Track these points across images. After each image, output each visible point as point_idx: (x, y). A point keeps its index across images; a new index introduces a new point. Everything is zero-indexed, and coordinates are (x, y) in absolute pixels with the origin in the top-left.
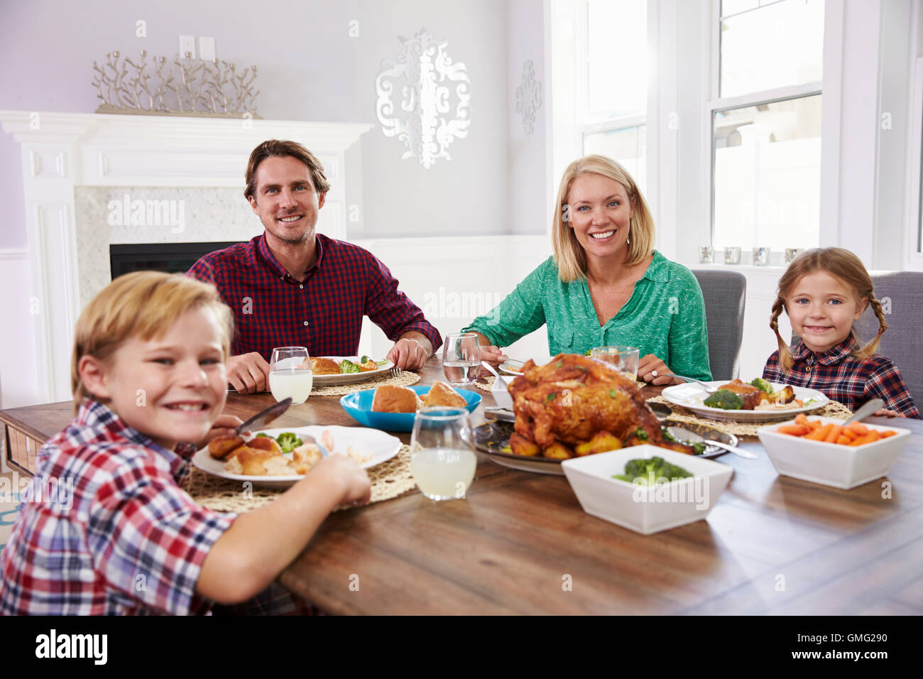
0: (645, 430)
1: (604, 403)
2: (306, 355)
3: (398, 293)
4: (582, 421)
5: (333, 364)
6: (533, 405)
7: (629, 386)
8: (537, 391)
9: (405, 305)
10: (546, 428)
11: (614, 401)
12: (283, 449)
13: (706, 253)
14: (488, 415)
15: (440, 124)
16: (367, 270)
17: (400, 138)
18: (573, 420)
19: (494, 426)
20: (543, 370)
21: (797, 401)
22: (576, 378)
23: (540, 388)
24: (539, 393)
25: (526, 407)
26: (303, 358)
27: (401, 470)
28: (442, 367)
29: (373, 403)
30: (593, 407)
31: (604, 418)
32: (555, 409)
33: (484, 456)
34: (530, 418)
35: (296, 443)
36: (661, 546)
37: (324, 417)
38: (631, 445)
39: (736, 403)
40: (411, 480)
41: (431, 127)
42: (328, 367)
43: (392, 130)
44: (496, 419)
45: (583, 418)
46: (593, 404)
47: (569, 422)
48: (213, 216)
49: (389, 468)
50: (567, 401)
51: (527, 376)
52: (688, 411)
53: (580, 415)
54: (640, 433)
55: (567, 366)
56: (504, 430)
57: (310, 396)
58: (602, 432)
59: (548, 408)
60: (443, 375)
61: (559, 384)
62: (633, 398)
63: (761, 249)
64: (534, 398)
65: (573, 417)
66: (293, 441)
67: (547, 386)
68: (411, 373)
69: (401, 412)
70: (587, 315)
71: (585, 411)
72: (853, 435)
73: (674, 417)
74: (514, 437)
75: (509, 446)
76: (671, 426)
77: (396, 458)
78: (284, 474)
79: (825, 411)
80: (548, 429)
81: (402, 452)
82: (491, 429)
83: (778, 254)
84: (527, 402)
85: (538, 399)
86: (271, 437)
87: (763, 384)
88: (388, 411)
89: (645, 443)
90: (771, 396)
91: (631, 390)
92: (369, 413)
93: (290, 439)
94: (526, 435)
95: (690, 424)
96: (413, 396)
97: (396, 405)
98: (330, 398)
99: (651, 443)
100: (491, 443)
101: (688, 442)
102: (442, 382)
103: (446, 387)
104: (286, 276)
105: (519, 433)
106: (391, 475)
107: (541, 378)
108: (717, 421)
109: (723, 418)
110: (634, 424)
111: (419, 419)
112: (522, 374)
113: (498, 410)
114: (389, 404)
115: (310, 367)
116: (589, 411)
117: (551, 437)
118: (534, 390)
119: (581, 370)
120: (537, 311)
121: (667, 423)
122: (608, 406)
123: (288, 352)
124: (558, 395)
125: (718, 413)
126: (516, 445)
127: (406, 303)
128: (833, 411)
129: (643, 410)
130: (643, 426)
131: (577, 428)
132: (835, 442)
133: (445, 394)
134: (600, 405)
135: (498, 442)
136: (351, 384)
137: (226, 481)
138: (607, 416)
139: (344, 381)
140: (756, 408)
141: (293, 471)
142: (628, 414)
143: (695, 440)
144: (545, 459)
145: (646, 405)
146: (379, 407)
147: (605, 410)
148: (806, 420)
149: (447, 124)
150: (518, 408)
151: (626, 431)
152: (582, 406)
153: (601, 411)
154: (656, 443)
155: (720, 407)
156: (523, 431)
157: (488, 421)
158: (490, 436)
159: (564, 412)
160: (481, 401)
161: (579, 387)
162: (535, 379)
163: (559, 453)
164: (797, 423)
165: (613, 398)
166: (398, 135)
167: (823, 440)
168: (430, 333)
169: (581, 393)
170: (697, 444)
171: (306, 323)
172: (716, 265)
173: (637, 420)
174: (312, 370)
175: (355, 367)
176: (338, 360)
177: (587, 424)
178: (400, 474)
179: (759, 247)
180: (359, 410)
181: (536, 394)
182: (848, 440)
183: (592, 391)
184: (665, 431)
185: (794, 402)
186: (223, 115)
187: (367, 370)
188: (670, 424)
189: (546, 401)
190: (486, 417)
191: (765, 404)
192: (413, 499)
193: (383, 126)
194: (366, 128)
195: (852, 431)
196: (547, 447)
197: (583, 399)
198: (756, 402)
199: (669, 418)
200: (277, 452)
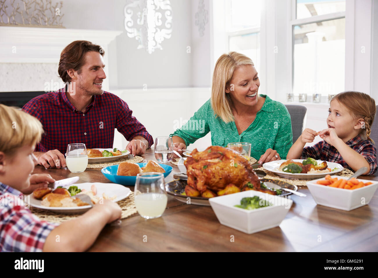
0: (252, 183)
1: (232, 170)
2: (85, 148)
3: (132, 118)
4: (221, 179)
5: (99, 152)
6: (196, 171)
7: (244, 162)
8: (198, 164)
9: (136, 124)
10: (203, 182)
11: (236, 169)
12: (71, 194)
13: (290, 96)
14: (175, 177)
15: (157, 31)
16: (116, 106)
17: (137, 38)
18: (216, 178)
19: (178, 182)
20: (201, 154)
21: (328, 169)
22: (217, 158)
23: (200, 163)
24: (199, 165)
25: (192, 172)
26: (83, 149)
27: (130, 204)
28: (154, 154)
29: (118, 171)
30: (226, 172)
31: (231, 177)
32: (207, 173)
33: (172, 197)
34: (195, 178)
35: (78, 191)
36: (257, 239)
37: (93, 178)
38: (245, 190)
39: (298, 170)
40: (135, 209)
41: (152, 33)
42: (96, 154)
43: (133, 34)
44: (179, 179)
45: (221, 177)
46: (226, 170)
47: (214, 179)
48: (40, 78)
49: (124, 203)
50: (213, 169)
51: (194, 157)
52: (275, 174)
53: (219, 176)
54: (249, 185)
55: (213, 152)
56: (183, 184)
57: (87, 168)
58: (230, 184)
59: (204, 173)
60: (155, 157)
61: (209, 161)
62: (246, 167)
63: (316, 95)
64: (197, 167)
65: (216, 177)
66: (77, 190)
67: (203, 162)
68: (139, 157)
69: (132, 175)
70: (232, 129)
71: (222, 174)
72: (352, 185)
73: (268, 177)
74: (187, 187)
75: (185, 192)
76: (266, 181)
77: (128, 198)
78: (71, 206)
79: (342, 174)
80: (204, 183)
81: (132, 195)
82: (177, 184)
83: (325, 97)
84: (193, 170)
85: (199, 168)
86: (65, 188)
87: (312, 161)
88: (125, 175)
89: (251, 190)
90: (316, 167)
91: (245, 164)
92: (115, 176)
93: (75, 189)
94: (193, 186)
95: (275, 180)
96: (138, 168)
97: (129, 172)
98: (97, 169)
99: (255, 190)
100: (176, 191)
101: (273, 189)
102: (153, 161)
103: (154, 163)
104: (75, 110)
105: (189, 185)
106: (125, 206)
107: (200, 158)
108: (289, 179)
109: (292, 178)
110: (246, 180)
111: (138, 178)
112: (191, 156)
113: (180, 174)
114: (126, 172)
115: (87, 153)
116: (224, 174)
117: (205, 187)
118: (197, 164)
119: (220, 154)
120: (206, 127)
121: (264, 180)
122: (233, 171)
123: (76, 146)
124: (209, 166)
125: (290, 175)
126: (188, 191)
127: (136, 123)
128: (346, 174)
129: (251, 174)
130: (251, 181)
131: (218, 182)
132: (343, 188)
133: (154, 167)
134: (229, 171)
135: (180, 190)
136: (108, 162)
137: (42, 210)
138: (233, 176)
139: (105, 161)
140: (308, 172)
141: (76, 205)
142: (243, 175)
143: (277, 188)
144: (202, 198)
145: (253, 171)
146: (120, 173)
147: (232, 173)
148: (330, 177)
149: (161, 30)
150: (189, 173)
151: (242, 184)
152: (220, 172)
153: (230, 174)
154: (257, 190)
155: (290, 172)
156: (191, 184)
157: (175, 180)
158: (176, 187)
159: (212, 175)
160: (172, 170)
161: (219, 162)
162: (197, 159)
163: (209, 194)
164: (326, 179)
165: (236, 168)
166: (135, 37)
167: (338, 187)
168: (148, 138)
169: (220, 165)
170: (278, 190)
171: (85, 134)
172: (295, 102)
173: (248, 178)
174: (88, 155)
175: (110, 154)
176: (101, 150)
177: (223, 181)
178: (130, 206)
179: (316, 94)
180: (111, 175)
181: (198, 166)
182: (349, 187)
183: (226, 164)
184: (262, 184)
185: (327, 169)
186: (45, 26)
187: (116, 155)
188: (265, 181)
189: (203, 169)
190: (174, 178)
191: (313, 170)
192: (135, 218)
193: (127, 32)
194: (118, 33)
195: (351, 182)
196: (203, 192)
197: (221, 168)
198: (308, 169)
199: (265, 177)
200: (67, 195)
